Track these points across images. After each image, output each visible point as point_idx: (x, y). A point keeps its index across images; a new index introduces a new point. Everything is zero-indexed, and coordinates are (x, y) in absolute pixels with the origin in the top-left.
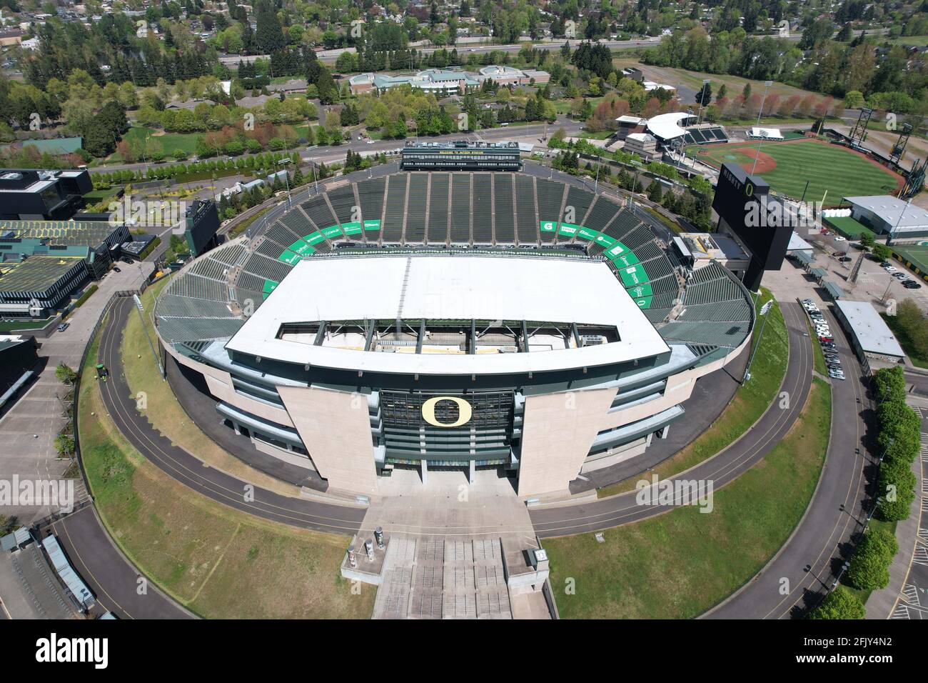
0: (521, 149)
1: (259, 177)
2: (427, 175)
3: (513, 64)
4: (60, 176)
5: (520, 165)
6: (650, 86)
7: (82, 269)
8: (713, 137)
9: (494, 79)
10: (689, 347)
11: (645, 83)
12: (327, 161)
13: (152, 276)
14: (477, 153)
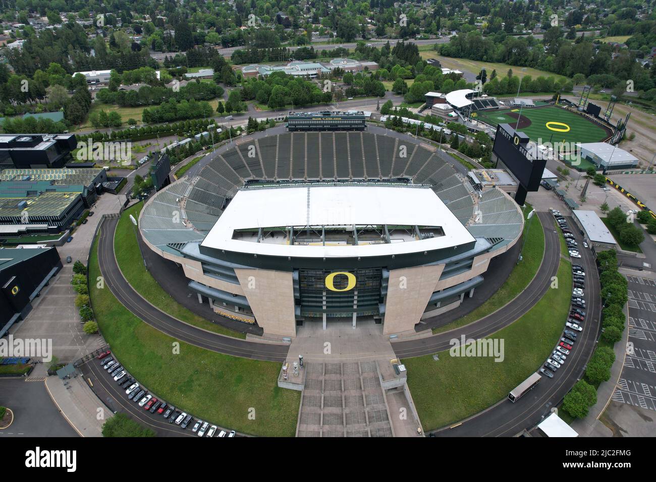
0: (365, 115)
1: (189, 137)
2: (304, 134)
3: (352, 57)
4: (56, 138)
5: (366, 126)
6: (446, 71)
7: (80, 200)
8: (489, 105)
9: (341, 67)
10: (486, 239)
11: (443, 69)
12: (235, 125)
13: (126, 204)
14: (337, 119)
